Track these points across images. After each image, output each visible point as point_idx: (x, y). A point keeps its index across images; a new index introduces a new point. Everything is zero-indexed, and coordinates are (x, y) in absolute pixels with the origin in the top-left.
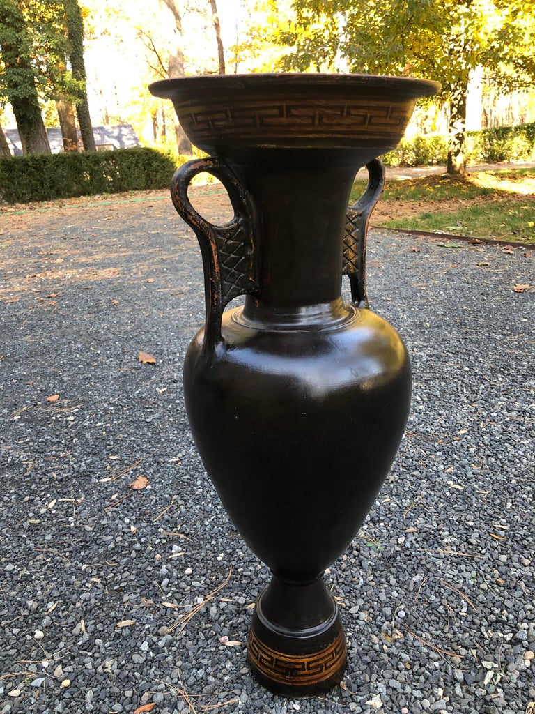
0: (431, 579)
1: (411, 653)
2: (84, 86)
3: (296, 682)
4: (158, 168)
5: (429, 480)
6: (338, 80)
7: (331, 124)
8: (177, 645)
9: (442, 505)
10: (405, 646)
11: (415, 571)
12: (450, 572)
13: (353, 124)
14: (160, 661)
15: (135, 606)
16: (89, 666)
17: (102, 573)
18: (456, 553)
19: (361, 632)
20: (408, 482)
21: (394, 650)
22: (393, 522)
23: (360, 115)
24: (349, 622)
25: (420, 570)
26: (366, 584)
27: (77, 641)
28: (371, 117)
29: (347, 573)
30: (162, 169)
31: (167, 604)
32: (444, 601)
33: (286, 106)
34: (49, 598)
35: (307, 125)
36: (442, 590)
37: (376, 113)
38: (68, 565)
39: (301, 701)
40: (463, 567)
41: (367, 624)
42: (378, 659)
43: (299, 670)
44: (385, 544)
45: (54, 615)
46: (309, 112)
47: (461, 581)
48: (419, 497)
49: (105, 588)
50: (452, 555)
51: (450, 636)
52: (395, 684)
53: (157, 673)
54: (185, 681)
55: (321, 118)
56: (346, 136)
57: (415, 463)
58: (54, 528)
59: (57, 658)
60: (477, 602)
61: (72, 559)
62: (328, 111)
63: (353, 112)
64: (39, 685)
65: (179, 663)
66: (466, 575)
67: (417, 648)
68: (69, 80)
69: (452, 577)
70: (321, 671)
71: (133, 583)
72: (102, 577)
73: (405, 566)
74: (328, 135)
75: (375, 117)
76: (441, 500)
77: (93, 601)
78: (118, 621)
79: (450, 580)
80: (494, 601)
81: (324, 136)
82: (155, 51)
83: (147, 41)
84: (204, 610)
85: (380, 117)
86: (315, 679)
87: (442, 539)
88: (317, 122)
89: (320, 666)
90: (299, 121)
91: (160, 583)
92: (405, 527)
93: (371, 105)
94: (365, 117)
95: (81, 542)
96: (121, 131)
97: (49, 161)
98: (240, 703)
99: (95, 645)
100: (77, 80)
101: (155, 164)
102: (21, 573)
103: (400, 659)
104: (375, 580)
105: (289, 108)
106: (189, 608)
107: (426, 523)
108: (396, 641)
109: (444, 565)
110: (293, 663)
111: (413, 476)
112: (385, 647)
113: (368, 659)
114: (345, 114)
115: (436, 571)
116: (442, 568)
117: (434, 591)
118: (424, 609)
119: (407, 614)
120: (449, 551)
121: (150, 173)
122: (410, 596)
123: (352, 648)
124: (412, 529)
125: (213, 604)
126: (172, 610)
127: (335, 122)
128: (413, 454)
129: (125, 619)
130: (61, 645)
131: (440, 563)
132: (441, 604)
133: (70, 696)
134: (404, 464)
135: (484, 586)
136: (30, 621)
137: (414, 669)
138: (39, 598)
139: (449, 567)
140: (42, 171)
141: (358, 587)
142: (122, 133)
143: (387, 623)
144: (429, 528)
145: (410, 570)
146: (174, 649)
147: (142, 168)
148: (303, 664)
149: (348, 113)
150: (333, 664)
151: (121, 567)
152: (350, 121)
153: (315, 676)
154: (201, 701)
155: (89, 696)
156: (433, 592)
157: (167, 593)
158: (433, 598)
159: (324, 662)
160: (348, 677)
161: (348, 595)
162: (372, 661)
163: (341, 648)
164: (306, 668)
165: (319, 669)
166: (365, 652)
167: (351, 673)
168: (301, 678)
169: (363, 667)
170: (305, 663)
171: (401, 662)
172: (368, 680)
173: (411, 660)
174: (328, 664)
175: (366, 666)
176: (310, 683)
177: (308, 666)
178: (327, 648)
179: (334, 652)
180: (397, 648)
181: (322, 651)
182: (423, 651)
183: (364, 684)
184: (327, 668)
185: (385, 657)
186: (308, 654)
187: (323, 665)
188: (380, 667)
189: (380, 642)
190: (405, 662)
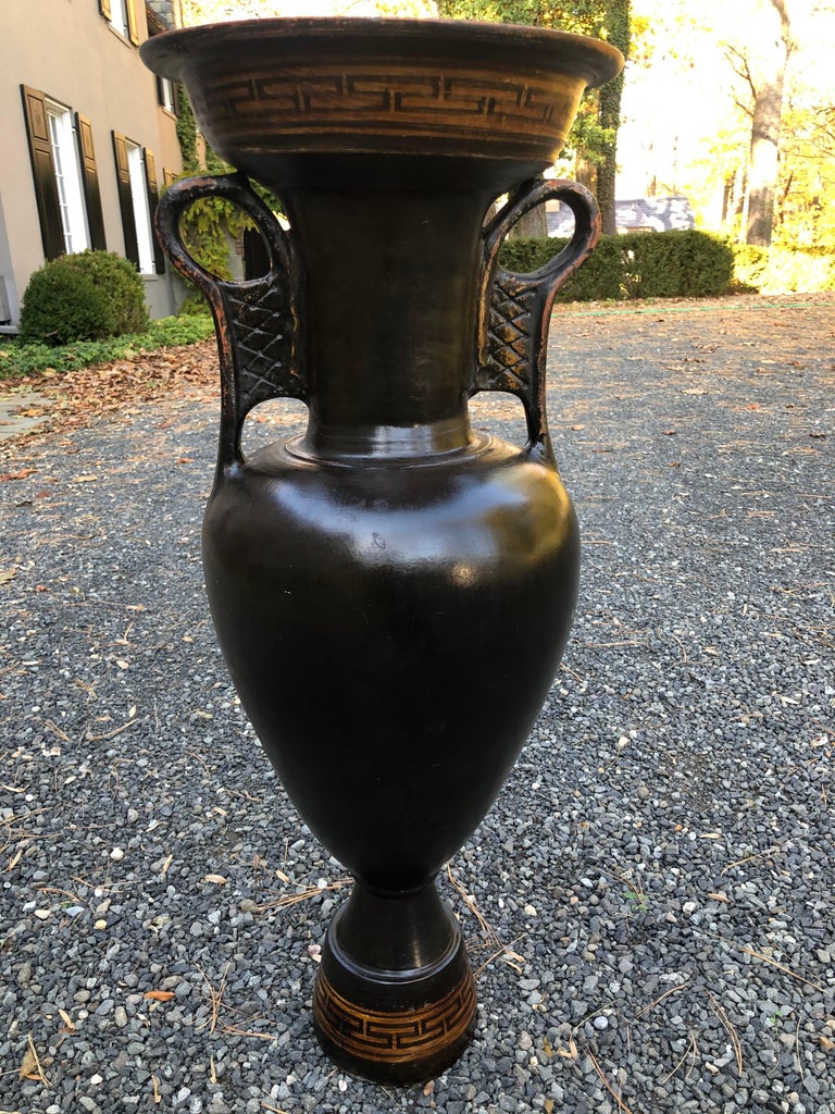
0: (695, 989)
1: (570, 1089)
2: (613, 137)
3: (348, 1046)
4: (704, 264)
5: (817, 827)
6: (295, 28)
7: (325, 111)
8: (254, 932)
9: (811, 875)
10: (568, 1073)
11: (677, 965)
12: (741, 991)
13: (367, 109)
14: (218, 943)
15: (242, 862)
16: (139, 914)
17: (233, 805)
18: (779, 965)
19: (516, 1022)
20: (775, 818)
21: (547, 1073)
22: (697, 873)
23: (376, 93)
24: (509, 999)
25: (688, 967)
26: (578, 953)
27: (149, 878)
28: (399, 97)
29: (558, 925)
30: (709, 266)
31: (280, 874)
32: (693, 1035)
33: (256, 81)
34: (157, 814)
35: (289, 112)
36: (704, 1014)
37: (409, 89)
38: (205, 782)
39: (355, 1081)
40: (772, 992)
41: (534, 1013)
42: (509, 1074)
43: (353, 1028)
44: (655, 902)
45: (147, 838)
46: (286, 89)
47: (750, 1013)
48: (773, 848)
49: (224, 826)
50: (765, 964)
51: (661, 1092)
53: (205, 957)
54: (230, 983)
55: (307, 101)
56: (359, 131)
57: (812, 791)
58: (222, 731)
59: (115, 890)
60: (754, 1059)
61: (214, 776)
62: (317, 87)
63: (359, 86)
64: (73, 915)
65: (239, 957)
66: (767, 1007)
67: (585, 1086)
68: (590, 128)
69: (738, 999)
70: (389, 1046)
71: (260, 831)
72: (231, 810)
73: (664, 950)
74: (327, 130)
75: (408, 95)
76: (817, 868)
77: (198, 837)
78: (210, 872)
79: (730, 1004)
80: (789, 1070)
81: (321, 130)
82: (748, 78)
83: (739, 64)
84: (317, 899)
85: (419, 95)
86: (378, 1055)
87: (766, 932)
88: (302, 106)
89: (389, 1037)
90: (276, 105)
91: (291, 843)
92: (711, 889)
93: (392, 74)
94: (386, 95)
95: (240, 757)
96: (669, 205)
97: (540, 248)
98: (275, 1043)
99: (165, 891)
100: (603, 129)
101: (699, 257)
102: (149, 773)
103: (547, 1090)
104: (600, 953)
105: (260, 84)
106: (302, 889)
107: (757, 894)
108: (560, 1059)
109: (738, 976)
110: (347, 1014)
111: (792, 811)
112: (534, 1060)
113: (492, 1065)
114: (345, 91)
115: (716, 980)
116: (730, 978)
117: (687, 1010)
118: (649, 1031)
119: (610, 1027)
120: (768, 955)
121: (689, 270)
122: (640, 1002)
123: (481, 1039)
124: (722, 895)
125: (335, 896)
126: (281, 883)
127: (331, 106)
128: (817, 775)
129: (216, 874)
130: (130, 876)
131: (732, 969)
132: (685, 1037)
133: (94, 942)
134: (789, 788)
135: (789, 1039)
136: (119, 835)
138: (147, 810)
139: (745, 981)
140: (528, 263)
141: (562, 952)
142: (672, 209)
143: (566, 1026)
144: (755, 905)
145: (669, 959)
146: (248, 935)
147: (678, 263)
148: (361, 1021)
149: (351, 89)
150: (415, 1044)
151: (262, 806)
152: (358, 104)
153: (379, 1050)
154: (232, 1018)
155: (112, 951)
156: (684, 1011)
157: (290, 858)
158: (677, 1020)
159: (397, 1034)
160: (444, 1080)
161: (539, 958)
162: (497, 1072)
163: (440, 1024)
164: (365, 1031)
165: (386, 1041)
166: (497, 1053)
167: (453, 1075)
168: (356, 1043)
169: (476, 1075)
170: (365, 1021)
171: (542, 1096)
172: (469, 1098)
173: (564, 1100)
174: (404, 1041)
175: (483, 1075)
176: (367, 1057)
177: (368, 1029)
178: (407, 1013)
179: (420, 1026)
180: (555, 1071)
181: (394, 1014)
182: (595, 1096)
183: (460, 1100)
184: (400, 1046)
185: (523, 1075)
186: (370, 1009)
187: (394, 1037)
188: (505, 1087)
189: (532, 1050)
190: (550, 1098)
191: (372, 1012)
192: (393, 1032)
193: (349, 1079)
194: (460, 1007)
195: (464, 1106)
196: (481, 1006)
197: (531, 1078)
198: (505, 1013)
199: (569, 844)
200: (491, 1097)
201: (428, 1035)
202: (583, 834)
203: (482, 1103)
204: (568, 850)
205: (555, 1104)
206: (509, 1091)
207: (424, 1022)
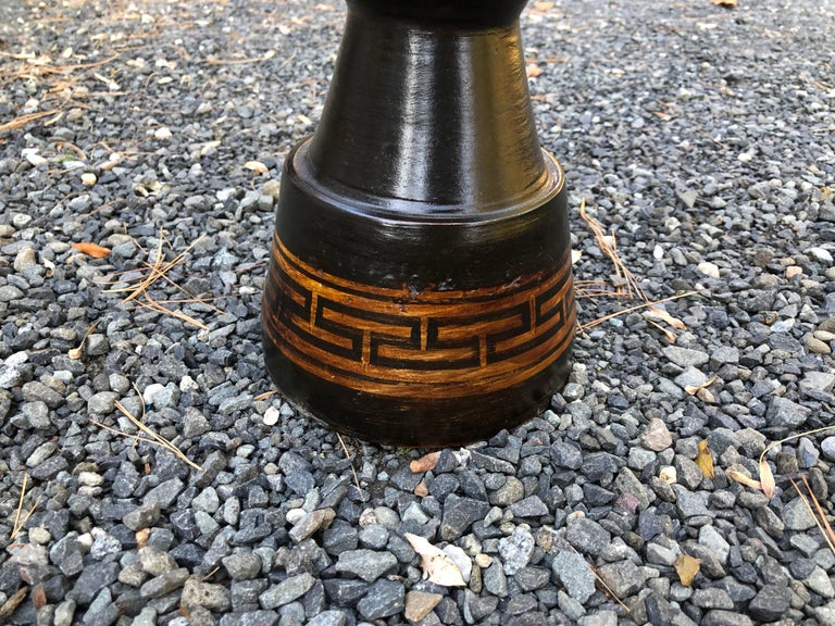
3: (285, 343)
10: (745, 518)
19: (643, 405)
21: (693, 504)
24: (639, 370)
26: (795, 337)
39: (296, 414)
41: (685, 399)
42: (605, 482)
43: (296, 309)
52: (578, 576)
54: (195, 257)
70: (355, 355)
86: (332, 369)
89: (357, 336)
98: (203, 334)
103: (688, 534)
108: (729, 485)
110: (288, 279)
112: (669, 472)
113: (571, 457)
123: (563, 411)
137: (700, 594)
141: (761, 329)
143: (754, 435)
148: (307, 294)
150: (410, 366)
153: (336, 359)
159: (372, 333)
160: (462, 455)
161: (711, 329)
162: (578, 471)
163: (472, 342)
164: (313, 316)
165: (348, 344)
166: (588, 440)
167: (486, 453)
168: (297, 339)
169: (532, 464)
170: (315, 296)
171: (674, 544)
172: (502, 500)
173: (728, 565)
174: (387, 352)
175: (548, 470)
176: (314, 369)
177: (319, 313)
178: (398, 294)
179: (423, 329)
180: (713, 504)
181: (370, 289)
182: (811, 582)
183: (482, 498)
184: (375, 360)
185: (636, 494)
186: (326, 270)
187: (367, 340)
188: (589, 504)
189: (669, 454)
190: (693, 554)
191: (328, 277)
192: (365, 326)
193: (287, 410)
194: (526, 328)
195: (485, 512)
196: (580, 367)
197: (652, 504)
198: (625, 388)
199: (792, 211)
200: (553, 513)
201: (438, 356)
202: (821, 203)
203: (528, 519)
204: (789, 219)
205: (703, 568)
206: (597, 512)
207: (434, 324)
